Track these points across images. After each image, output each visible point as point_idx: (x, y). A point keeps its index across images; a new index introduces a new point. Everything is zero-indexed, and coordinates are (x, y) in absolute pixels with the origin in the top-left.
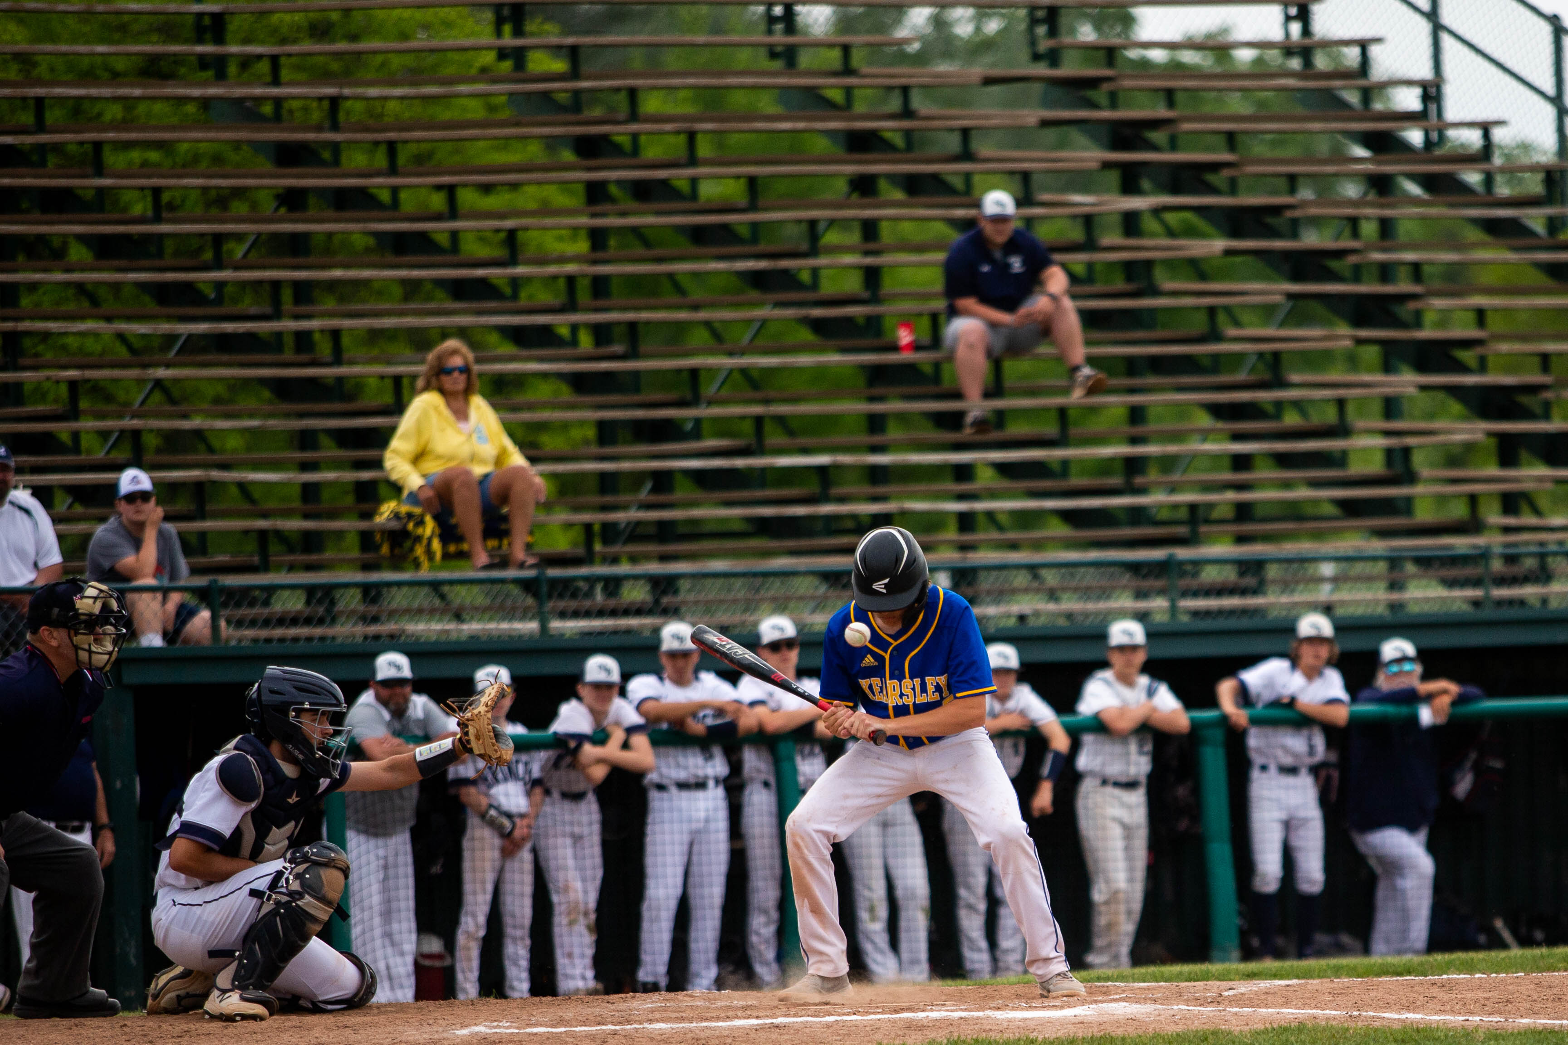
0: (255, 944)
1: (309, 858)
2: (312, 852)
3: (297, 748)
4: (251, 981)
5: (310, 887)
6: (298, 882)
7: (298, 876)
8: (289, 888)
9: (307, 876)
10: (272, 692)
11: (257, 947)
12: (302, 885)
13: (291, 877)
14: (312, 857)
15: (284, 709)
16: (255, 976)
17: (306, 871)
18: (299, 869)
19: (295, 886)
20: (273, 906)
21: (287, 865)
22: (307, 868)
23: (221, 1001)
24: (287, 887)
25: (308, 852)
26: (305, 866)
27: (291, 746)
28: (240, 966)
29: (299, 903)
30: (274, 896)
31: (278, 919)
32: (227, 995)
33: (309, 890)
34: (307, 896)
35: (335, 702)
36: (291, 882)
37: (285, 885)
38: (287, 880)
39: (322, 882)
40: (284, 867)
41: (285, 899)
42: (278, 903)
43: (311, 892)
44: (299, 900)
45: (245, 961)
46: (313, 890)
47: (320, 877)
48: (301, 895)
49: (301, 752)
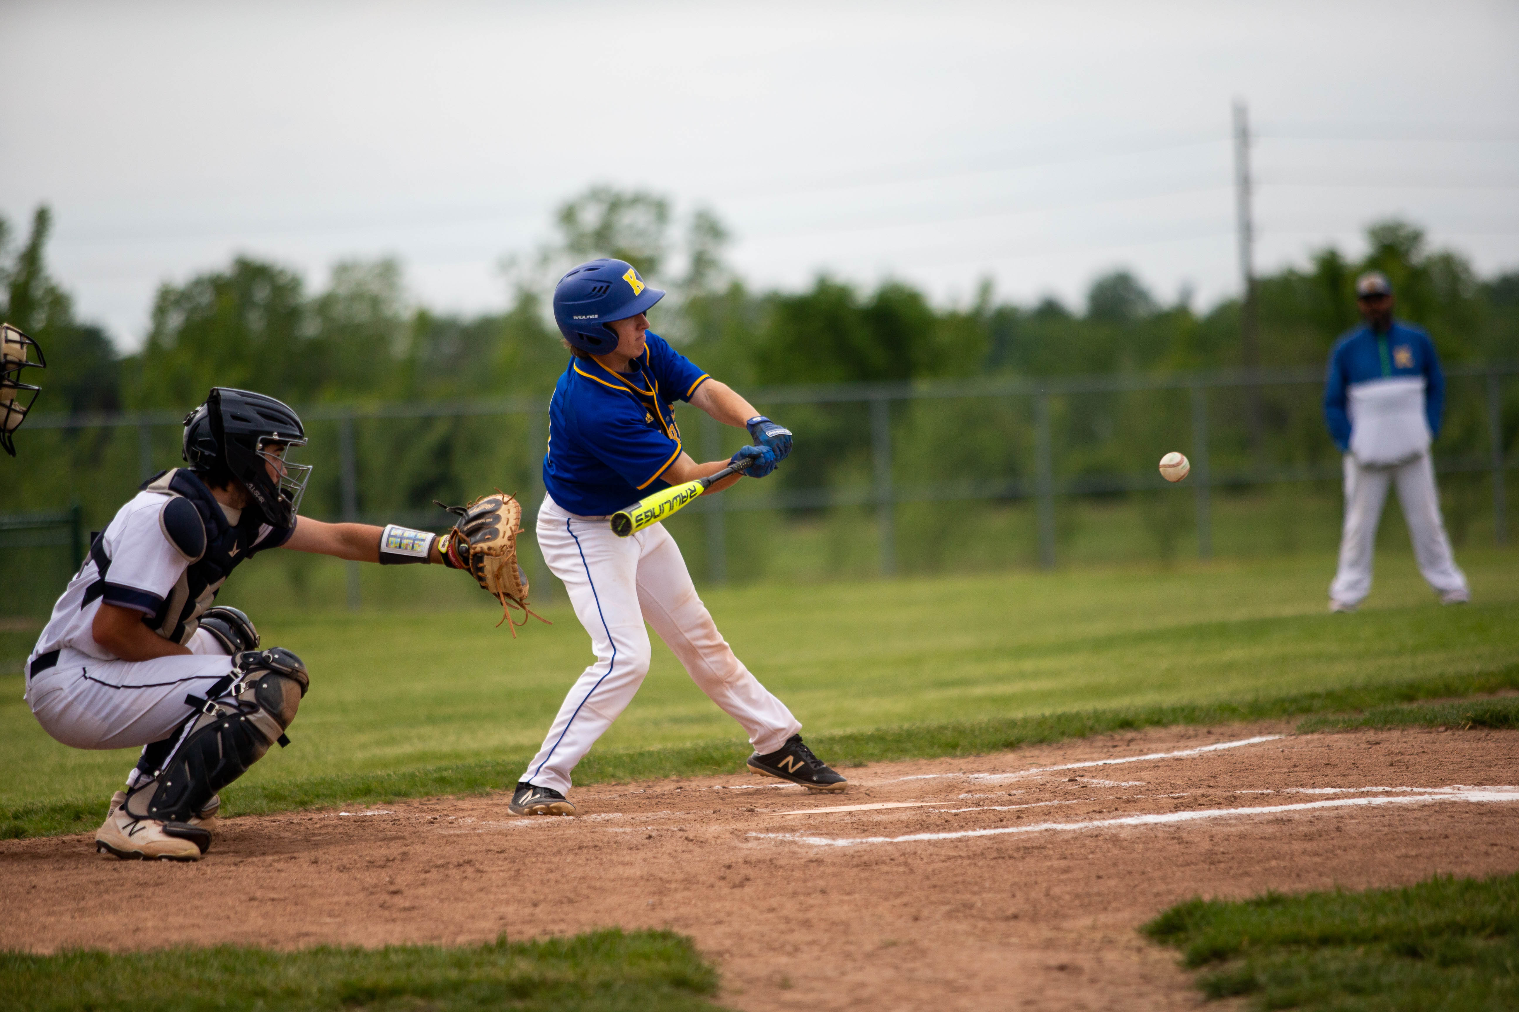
0: (184, 764)
1: (269, 664)
2: (273, 657)
3: (257, 488)
4: (175, 809)
5: (266, 699)
6: (252, 692)
7: (252, 685)
8: (240, 697)
9: (265, 686)
10: (235, 417)
11: (187, 767)
12: (257, 695)
13: (243, 685)
14: (274, 664)
15: (248, 440)
16: (180, 804)
17: (263, 680)
18: (255, 676)
19: (248, 695)
20: (214, 719)
21: (238, 670)
22: (265, 676)
23: (130, 834)
24: (236, 697)
25: (269, 657)
26: (262, 673)
27: (252, 485)
28: (162, 788)
29: (250, 717)
30: (217, 707)
31: (219, 735)
32: (141, 824)
33: (264, 703)
34: (261, 710)
35: (298, 433)
36: (242, 691)
37: (234, 694)
38: (238, 688)
39: (281, 696)
40: (232, 672)
41: (230, 711)
42: (221, 716)
43: (268, 707)
44: (250, 713)
45: (169, 784)
46: (269, 703)
47: (280, 689)
48: (253, 708)
49: (262, 494)
